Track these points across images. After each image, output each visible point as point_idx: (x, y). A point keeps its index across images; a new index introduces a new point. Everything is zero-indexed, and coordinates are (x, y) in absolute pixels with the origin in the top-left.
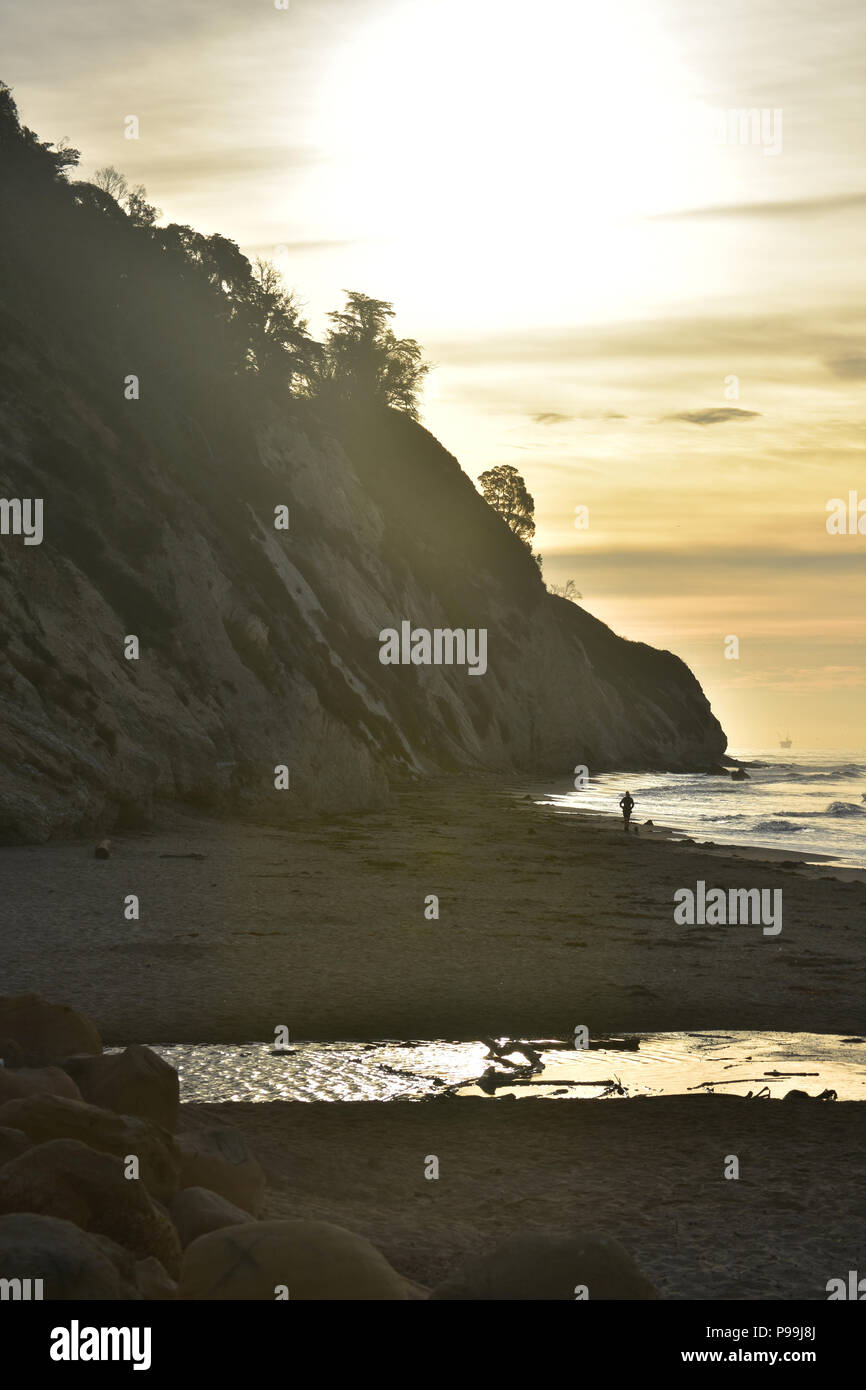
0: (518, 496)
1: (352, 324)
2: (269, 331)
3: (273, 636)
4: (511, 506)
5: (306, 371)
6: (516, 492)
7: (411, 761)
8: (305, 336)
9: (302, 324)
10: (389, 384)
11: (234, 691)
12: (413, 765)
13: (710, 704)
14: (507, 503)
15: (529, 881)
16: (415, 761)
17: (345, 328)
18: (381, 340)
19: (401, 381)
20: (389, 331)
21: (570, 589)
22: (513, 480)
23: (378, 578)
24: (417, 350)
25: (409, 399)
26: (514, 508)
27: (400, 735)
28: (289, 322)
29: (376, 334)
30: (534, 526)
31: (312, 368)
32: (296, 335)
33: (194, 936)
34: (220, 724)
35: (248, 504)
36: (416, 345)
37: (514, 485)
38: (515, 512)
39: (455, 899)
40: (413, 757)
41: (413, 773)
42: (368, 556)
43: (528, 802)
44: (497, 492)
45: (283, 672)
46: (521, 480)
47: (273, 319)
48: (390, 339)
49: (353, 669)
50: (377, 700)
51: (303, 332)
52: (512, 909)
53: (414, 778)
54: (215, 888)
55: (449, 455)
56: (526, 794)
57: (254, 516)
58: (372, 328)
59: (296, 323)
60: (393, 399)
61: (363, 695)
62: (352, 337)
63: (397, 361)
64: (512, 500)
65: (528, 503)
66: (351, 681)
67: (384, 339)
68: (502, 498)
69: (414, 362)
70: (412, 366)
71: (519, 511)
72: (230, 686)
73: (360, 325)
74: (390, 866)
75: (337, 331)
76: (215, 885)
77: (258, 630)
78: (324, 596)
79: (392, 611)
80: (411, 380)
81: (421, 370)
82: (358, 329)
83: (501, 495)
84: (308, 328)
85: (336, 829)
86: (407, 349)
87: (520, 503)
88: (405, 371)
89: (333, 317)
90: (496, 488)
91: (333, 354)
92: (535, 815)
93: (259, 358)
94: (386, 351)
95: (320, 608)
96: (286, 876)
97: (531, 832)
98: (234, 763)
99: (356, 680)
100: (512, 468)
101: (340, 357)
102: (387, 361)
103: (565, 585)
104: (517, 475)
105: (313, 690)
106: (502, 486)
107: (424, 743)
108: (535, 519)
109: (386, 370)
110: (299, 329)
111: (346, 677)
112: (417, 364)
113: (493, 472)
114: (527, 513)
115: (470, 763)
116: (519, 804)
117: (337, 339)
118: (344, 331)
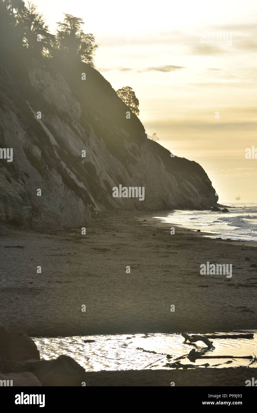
0: (132, 99)
1: (66, 27)
2: (33, 30)
3: (43, 154)
4: (130, 103)
5: (48, 47)
6: (131, 97)
7: (95, 206)
8: (47, 32)
9: (46, 27)
10: (82, 53)
11: (28, 177)
12: (95, 208)
13: (211, 182)
14: (128, 102)
15: (166, 256)
16: (96, 206)
17: (63, 29)
18: (78, 34)
19: (87, 51)
20: (82, 31)
21: (154, 136)
22: (130, 93)
23: (79, 132)
24: (93, 38)
25: (90, 58)
26: (131, 103)
27: (90, 195)
28: (41, 26)
29: (76, 32)
30: (139, 111)
31: (50, 46)
32: (44, 32)
33: (31, 283)
34: (24, 190)
35: (27, 101)
36: (93, 36)
37: (131, 94)
38: (131, 105)
39: (139, 265)
40: (95, 204)
41: (96, 211)
42: (75, 123)
43: (146, 222)
44: (124, 97)
45: (47, 169)
46: (133, 93)
47: (34, 25)
48: (82, 34)
49: (70, 169)
50: (80, 181)
51: (47, 30)
52: (166, 270)
53: (97, 213)
54: (33, 261)
55: (107, 81)
56: (144, 219)
57: (29, 106)
58: (74, 29)
59: (44, 26)
60: (83, 58)
61: (75, 179)
62: (66, 33)
63: (85, 43)
64: (130, 101)
65: (136, 102)
66: (70, 173)
67: (80, 33)
68: (126, 100)
69: (92, 43)
70: (91, 45)
71: (133, 105)
72: (27, 175)
73: (70, 28)
74: (105, 250)
75: (60, 30)
76: (32, 260)
77: (37, 152)
78: (57, 139)
79: (86, 146)
80: (90, 51)
81: (95, 47)
82: (69, 29)
83: (126, 99)
84: (49, 29)
85: (74, 234)
86: (89, 38)
87: (133, 102)
88: (88, 47)
89: (59, 24)
90: (123, 96)
91: (59, 40)
92: (151, 228)
93: (29, 42)
94: (80, 38)
95: (57, 144)
96: (62, 255)
97: (154, 235)
98: (30, 207)
99: (72, 173)
100: (130, 88)
101: (62, 41)
102: (81, 43)
103: (152, 135)
104: (132, 90)
105: (60, 176)
106: (126, 95)
107: (99, 198)
108: (139, 108)
109: (81, 47)
110: (45, 29)
111: (68, 171)
112: (93, 44)
113: (122, 89)
114: (136, 106)
115: (118, 207)
116: (143, 223)
117: (61, 34)
118: (63, 30)
